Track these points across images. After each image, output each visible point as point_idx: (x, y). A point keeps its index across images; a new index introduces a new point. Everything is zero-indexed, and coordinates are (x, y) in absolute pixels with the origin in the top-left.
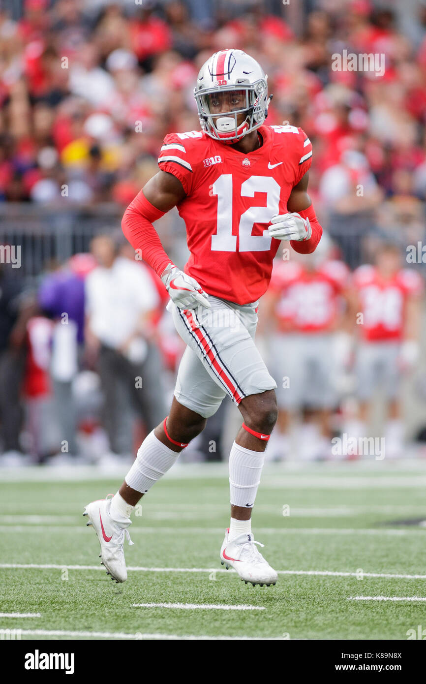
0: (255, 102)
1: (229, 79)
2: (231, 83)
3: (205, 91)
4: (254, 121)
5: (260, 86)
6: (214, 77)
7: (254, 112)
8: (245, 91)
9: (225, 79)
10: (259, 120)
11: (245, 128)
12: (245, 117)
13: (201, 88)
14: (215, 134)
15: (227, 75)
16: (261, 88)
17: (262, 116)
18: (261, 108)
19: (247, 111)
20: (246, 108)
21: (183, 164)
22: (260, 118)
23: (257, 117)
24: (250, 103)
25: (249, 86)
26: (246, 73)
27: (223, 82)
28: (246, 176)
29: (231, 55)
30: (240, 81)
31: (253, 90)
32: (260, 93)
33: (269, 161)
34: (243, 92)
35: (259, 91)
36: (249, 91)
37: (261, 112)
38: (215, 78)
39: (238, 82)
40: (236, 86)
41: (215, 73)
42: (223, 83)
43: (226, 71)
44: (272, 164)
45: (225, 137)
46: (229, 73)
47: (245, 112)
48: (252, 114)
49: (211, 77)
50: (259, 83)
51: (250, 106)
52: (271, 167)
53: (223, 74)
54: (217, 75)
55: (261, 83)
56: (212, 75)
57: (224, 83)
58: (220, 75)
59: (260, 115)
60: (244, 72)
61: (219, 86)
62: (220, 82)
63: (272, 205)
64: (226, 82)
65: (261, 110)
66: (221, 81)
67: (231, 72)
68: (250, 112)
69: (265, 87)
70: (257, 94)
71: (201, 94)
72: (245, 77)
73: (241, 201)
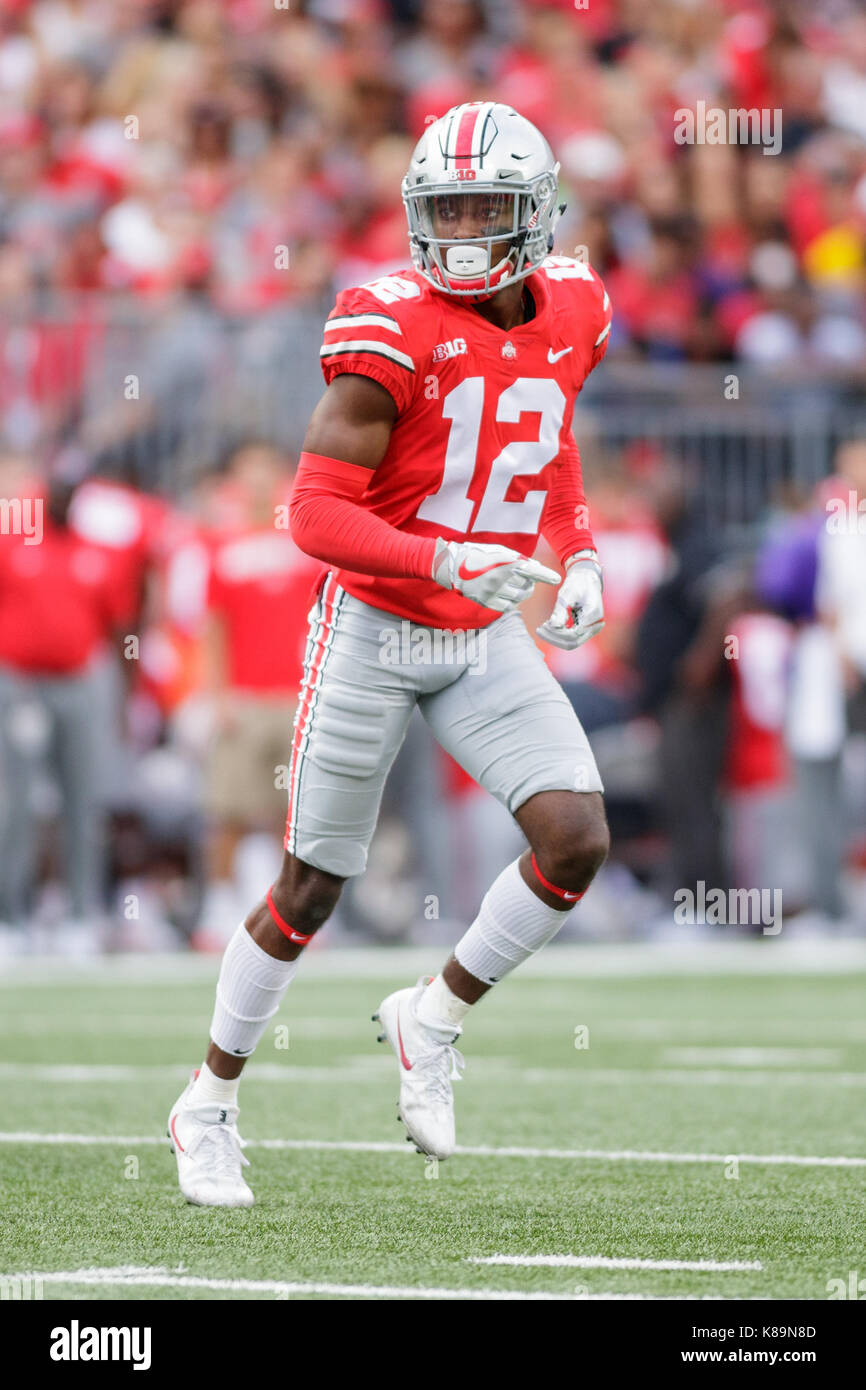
0: (531, 219)
1: (481, 167)
2: (485, 175)
3: (429, 188)
4: (526, 260)
5: (544, 186)
6: (449, 160)
7: (526, 241)
8: (513, 195)
9: (472, 168)
10: (537, 257)
11: (506, 273)
12: (510, 248)
13: (419, 181)
14: (442, 281)
15: (478, 159)
16: (546, 190)
17: (543, 249)
18: (542, 232)
19: (514, 238)
20: (511, 232)
21: (395, 358)
22: (538, 253)
23: (533, 251)
24: (520, 222)
25: (522, 187)
26: (518, 158)
27: (468, 172)
28: (509, 379)
29: (489, 116)
30: (503, 175)
31: (530, 195)
32: (541, 201)
33: (550, 346)
34: (508, 198)
35: (541, 197)
36: (522, 196)
37: (541, 241)
38: (452, 163)
39: (501, 177)
40: (495, 184)
41: (452, 152)
42: (467, 175)
43: (475, 150)
44: (555, 352)
45: (463, 288)
46: (482, 155)
47: (508, 240)
48: (523, 244)
49: (443, 159)
50: (542, 181)
51: (520, 228)
52: (553, 358)
53: (469, 157)
54: (457, 157)
55: (546, 180)
56: (446, 156)
57: (470, 175)
58: (463, 157)
59: (539, 247)
60: (513, 156)
61: (458, 182)
62: (461, 172)
63: (548, 437)
64: (474, 173)
65: (542, 237)
66: (465, 170)
67: (487, 152)
68: (519, 241)
69: (554, 188)
70: (537, 203)
71: (419, 194)
72: (515, 165)
73: (494, 432)
